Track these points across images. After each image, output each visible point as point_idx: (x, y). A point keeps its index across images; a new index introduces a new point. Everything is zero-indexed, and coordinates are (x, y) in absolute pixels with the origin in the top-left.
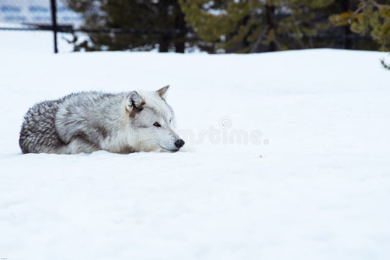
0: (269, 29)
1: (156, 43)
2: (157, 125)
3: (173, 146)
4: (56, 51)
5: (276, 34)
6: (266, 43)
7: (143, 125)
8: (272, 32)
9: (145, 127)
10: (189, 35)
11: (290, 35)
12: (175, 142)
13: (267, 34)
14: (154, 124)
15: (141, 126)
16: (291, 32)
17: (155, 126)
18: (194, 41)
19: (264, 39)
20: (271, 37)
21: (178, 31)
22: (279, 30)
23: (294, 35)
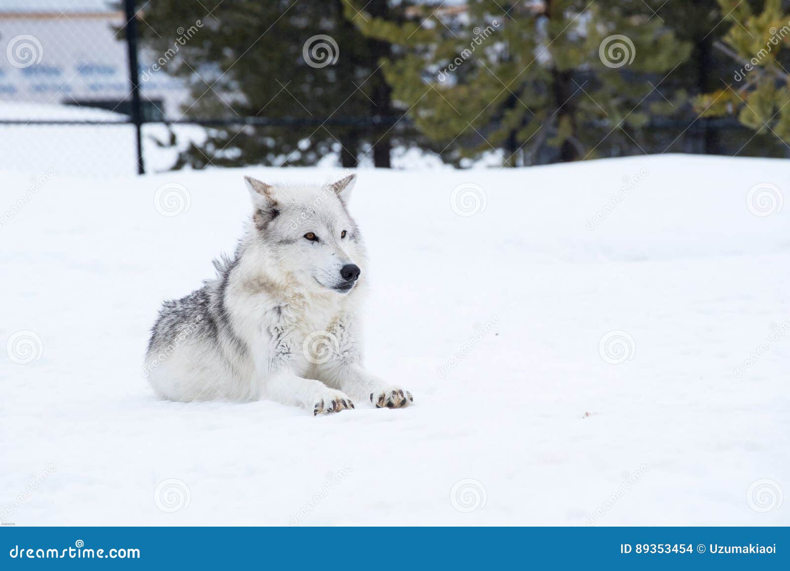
0: (560, 115)
1: (334, 141)
2: (312, 237)
3: (337, 278)
4: (141, 171)
5: (574, 125)
6: (555, 143)
7: (284, 239)
8: (565, 122)
9: (288, 242)
10: (400, 126)
11: (598, 123)
12: (341, 268)
13: (557, 125)
14: (305, 236)
15: (281, 242)
16: (601, 117)
17: (307, 238)
18: (410, 137)
19: (550, 135)
20: (565, 131)
21: (377, 119)
22: (580, 117)
23: (607, 122)
